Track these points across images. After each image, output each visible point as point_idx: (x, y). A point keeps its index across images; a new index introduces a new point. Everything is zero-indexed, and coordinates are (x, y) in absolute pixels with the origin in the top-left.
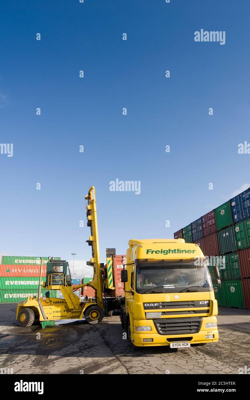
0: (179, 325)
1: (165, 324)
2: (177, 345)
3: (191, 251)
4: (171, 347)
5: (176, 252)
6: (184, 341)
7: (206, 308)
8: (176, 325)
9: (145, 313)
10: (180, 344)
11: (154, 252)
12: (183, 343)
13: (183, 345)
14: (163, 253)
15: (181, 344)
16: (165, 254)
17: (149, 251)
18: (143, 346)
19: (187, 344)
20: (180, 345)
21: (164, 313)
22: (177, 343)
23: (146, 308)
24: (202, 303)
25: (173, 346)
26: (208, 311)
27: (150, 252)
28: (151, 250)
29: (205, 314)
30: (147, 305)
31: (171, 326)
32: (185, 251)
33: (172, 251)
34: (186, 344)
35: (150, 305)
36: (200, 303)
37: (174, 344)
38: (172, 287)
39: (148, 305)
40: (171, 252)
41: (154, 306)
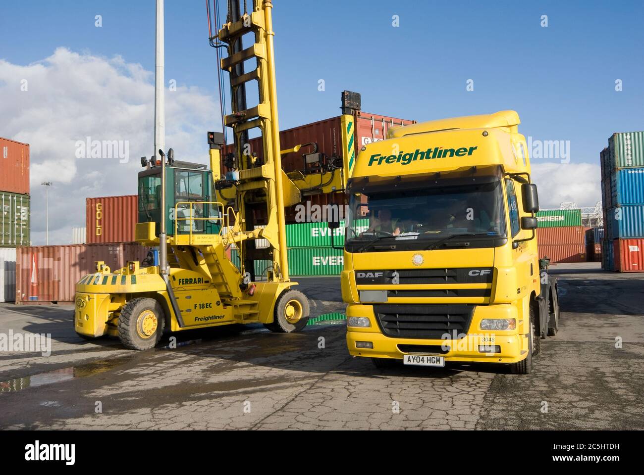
0: (423, 319)
1: (395, 315)
2: (417, 359)
3: (465, 150)
4: (406, 362)
5: (431, 155)
6: (433, 354)
7: (484, 286)
8: (417, 319)
9: (359, 291)
10: (423, 358)
11: (384, 161)
12: (429, 357)
13: (429, 361)
14: (401, 161)
15: (425, 358)
16: (406, 162)
17: (375, 158)
18: (360, 355)
19: (438, 361)
20: (423, 361)
21: (392, 293)
22: (416, 356)
23: (359, 281)
24: (473, 273)
25: (409, 360)
26: (487, 293)
27: (377, 160)
28: (379, 155)
29: (481, 300)
30: (361, 275)
31: (407, 320)
32: (452, 151)
33: (423, 154)
34: (435, 360)
35: (367, 276)
36: (470, 274)
37: (411, 356)
38: (412, 238)
39: (364, 275)
40: (419, 156)
41: (374, 278)
